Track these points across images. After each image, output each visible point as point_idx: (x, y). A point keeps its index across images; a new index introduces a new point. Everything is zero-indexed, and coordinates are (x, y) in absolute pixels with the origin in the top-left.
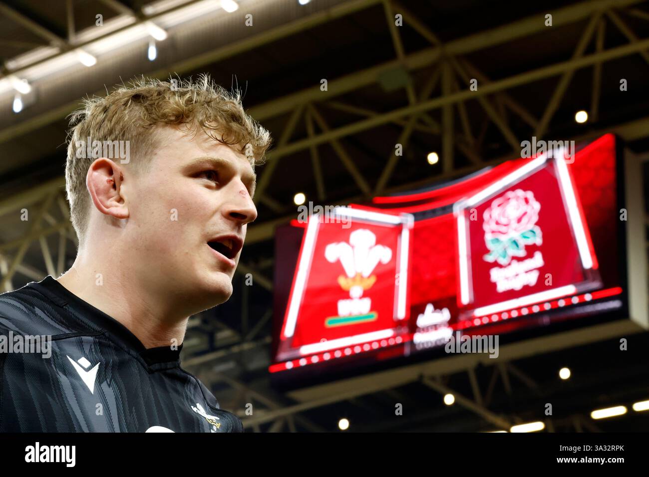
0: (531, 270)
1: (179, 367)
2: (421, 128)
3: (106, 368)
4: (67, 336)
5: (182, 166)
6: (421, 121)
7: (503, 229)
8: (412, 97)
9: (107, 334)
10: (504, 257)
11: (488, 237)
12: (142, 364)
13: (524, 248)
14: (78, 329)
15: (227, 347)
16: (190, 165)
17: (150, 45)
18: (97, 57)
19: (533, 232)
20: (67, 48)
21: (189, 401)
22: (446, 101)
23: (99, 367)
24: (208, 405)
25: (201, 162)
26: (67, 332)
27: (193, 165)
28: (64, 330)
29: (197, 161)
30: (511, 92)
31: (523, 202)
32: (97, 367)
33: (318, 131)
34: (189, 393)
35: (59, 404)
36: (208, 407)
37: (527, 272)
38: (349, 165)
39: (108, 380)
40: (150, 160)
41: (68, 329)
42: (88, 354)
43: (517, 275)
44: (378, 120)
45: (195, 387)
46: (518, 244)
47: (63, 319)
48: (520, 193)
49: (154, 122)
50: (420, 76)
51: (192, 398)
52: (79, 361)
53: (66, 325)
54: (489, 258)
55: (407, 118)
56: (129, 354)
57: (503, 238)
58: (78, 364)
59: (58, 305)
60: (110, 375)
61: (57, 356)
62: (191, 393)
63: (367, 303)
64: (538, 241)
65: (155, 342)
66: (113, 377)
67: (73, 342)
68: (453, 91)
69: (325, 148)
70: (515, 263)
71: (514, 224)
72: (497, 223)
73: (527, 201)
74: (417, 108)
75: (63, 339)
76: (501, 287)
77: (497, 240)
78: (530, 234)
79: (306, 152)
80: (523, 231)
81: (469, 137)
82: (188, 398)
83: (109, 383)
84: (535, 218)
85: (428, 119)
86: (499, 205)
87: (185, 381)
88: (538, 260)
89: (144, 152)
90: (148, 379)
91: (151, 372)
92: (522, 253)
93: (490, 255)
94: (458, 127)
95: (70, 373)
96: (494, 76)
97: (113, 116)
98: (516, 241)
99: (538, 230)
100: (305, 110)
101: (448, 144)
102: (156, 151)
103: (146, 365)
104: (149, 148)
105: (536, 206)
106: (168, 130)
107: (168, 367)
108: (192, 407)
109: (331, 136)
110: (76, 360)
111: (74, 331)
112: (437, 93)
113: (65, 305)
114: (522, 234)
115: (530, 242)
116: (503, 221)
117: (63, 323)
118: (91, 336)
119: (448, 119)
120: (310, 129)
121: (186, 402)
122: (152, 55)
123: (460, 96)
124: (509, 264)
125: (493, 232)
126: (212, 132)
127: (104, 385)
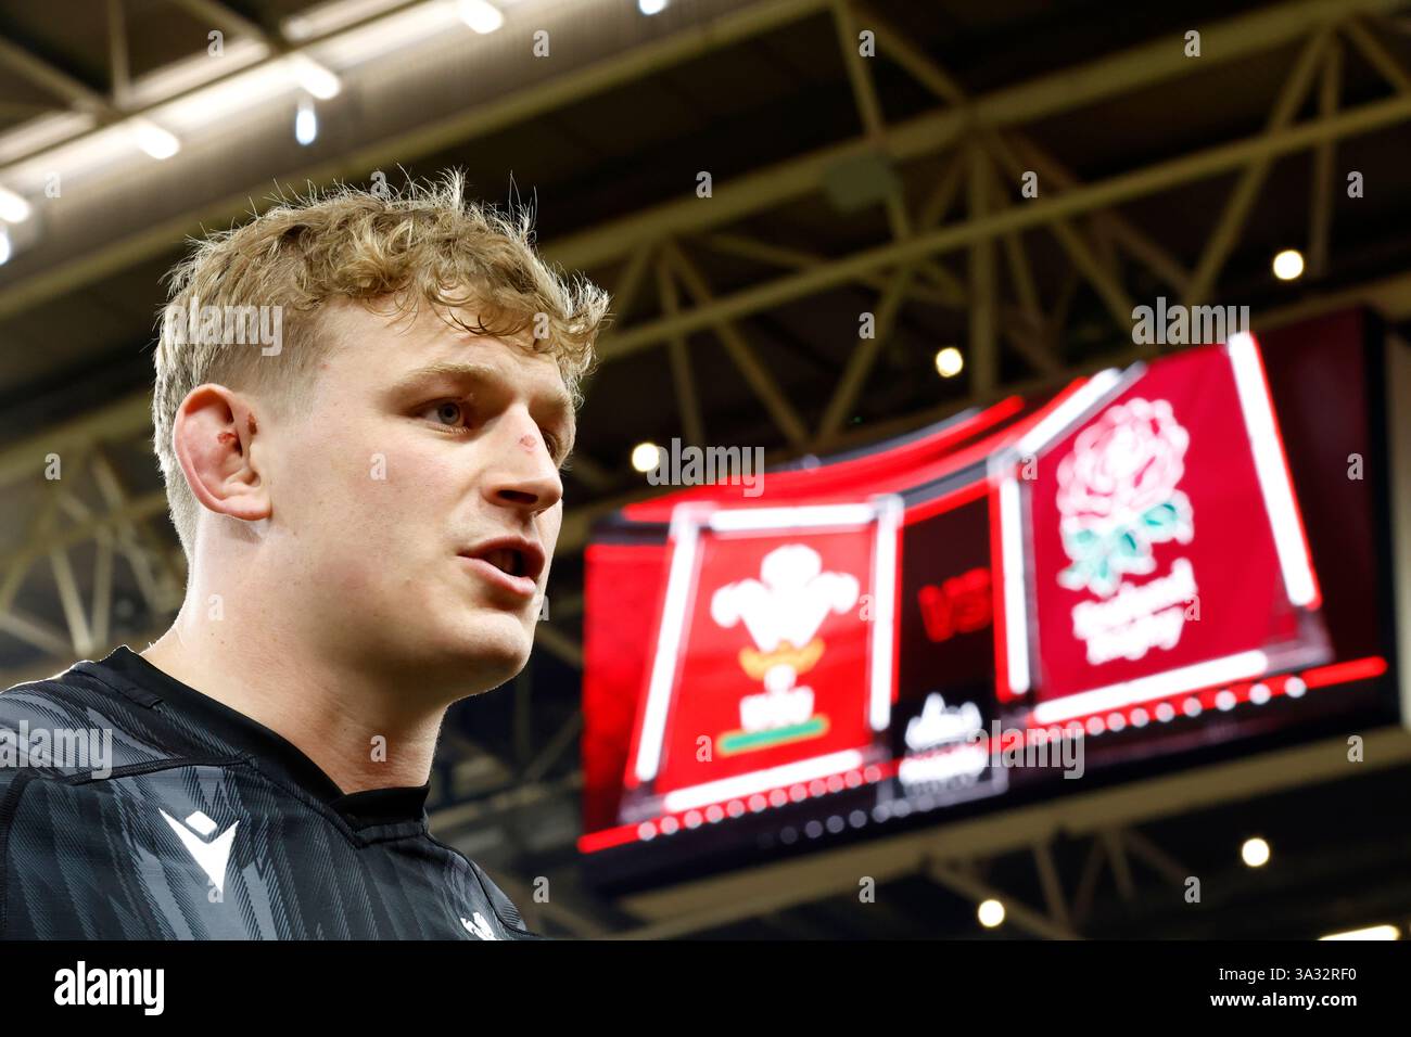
0: (1165, 609)
1: (424, 834)
2: (922, 293)
3: (253, 834)
4: (162, 766)
5: (382, 392)
6: (920, 278)
7: (1100, 504)
8: (899, 222)
9: (254, 763)
10: (1104, 574)
11: (1069, 528)
12: (339, 828)
13: (1150, 551)
14: (186, 752)
15: (482, 796)
16: (402, 385)
17: (300, 108)
18: (182, 136)
19: (1169, 507)
20: (111, 116)
21: (456, 906)
22: (978, 231)
23: (237, 832)
24: (499, 919)
25: (424, 377)
26: (162, 756)
27: (406, 385)
28: (155, 753)
29: (416, 376)
30: (1129, 210)
31: (1148, 431)
32: (231, 833)
33: (687, 302)
34: (453, 890)
35: (139, 919)
36: (499, 924)
37: (1155, 613)
38: (759, 380)
39: (260, 861)
40: (312, 381)
41: (165, 753)
42: (210, 804)
43: (1133, 621)
44: (822, 276)
45: (467, 876)
46: (1135, 542)
47: (152, 733)
48: (1139, 407)
49: (323, 295)
50: (917, 175)
51: (464, 899)
52: (190, 820)
53: (160, 745)
54: (1071, 580)
55: (889, 271)
56: (307, 805)
57: (1100, 526)
58: (186, 826)
59: (140, 705)
60: (263, 849)
61: (135, 812)
62: (458, 889)
63: (805, 698)
64: (1183, 531)
65: (364, 777)
66: (271, 853)
67: (176, 778)
68: (994, 208)
69: (703, 343)
70: (1128, 589)
71: (1126, 491)
72: (1090, 492)
73: (1155, 426)
74: (912, 248)
75: (152, 771)
76: (1099, 653)
77: (1088, 535)
78: (1161, 516)
79: (658, 353)
80: (1147, 508)
81: (1031, 313)
82: (452, 899)
83: (261, 867)
84: (1176, 471)
85: (938, 273)
86: (1093, 446)
87: (443, 863)
88: (1182, 581)
89: (299, 363)
90: (355, 859)
91: (361, 845)
92: (1144, 564)
93: (1073, 570)
94: (1005, 290)
95: (165, 846)
96: (1090, 173)
97: (236, 282)
98: (1131, 534)
99: (1183, 504)
100: (656, 255)
101: (983, 328)
102: (325, 360)
103: (347, 828)
104: (309, 353)
105: (1178, 438)
106: (352, 310)
107: (401, 833)
108: (463, 920)
109: (717, 313)
110: (180, 818)
111: (177, 756)
112: (957, 213)
113: (155, 704)
114: (1145, 516)
115: (1162, 535)
116: (1102, 484)
117: (153, 742)
118: (219, 766)
119: (982, 271)
120: (669, 298)
121: (450, 911)
122: (307, 130)
123: (1011, 221)
124: (1116, 594)
125: (1081, 514)
126: (456, 312)
127: (250, 872)
